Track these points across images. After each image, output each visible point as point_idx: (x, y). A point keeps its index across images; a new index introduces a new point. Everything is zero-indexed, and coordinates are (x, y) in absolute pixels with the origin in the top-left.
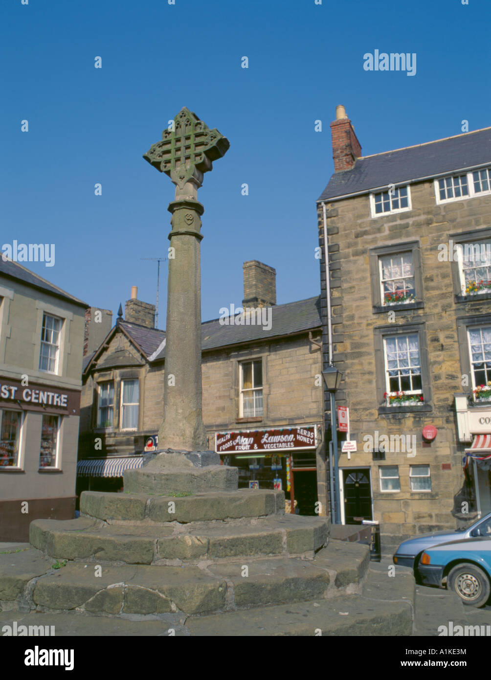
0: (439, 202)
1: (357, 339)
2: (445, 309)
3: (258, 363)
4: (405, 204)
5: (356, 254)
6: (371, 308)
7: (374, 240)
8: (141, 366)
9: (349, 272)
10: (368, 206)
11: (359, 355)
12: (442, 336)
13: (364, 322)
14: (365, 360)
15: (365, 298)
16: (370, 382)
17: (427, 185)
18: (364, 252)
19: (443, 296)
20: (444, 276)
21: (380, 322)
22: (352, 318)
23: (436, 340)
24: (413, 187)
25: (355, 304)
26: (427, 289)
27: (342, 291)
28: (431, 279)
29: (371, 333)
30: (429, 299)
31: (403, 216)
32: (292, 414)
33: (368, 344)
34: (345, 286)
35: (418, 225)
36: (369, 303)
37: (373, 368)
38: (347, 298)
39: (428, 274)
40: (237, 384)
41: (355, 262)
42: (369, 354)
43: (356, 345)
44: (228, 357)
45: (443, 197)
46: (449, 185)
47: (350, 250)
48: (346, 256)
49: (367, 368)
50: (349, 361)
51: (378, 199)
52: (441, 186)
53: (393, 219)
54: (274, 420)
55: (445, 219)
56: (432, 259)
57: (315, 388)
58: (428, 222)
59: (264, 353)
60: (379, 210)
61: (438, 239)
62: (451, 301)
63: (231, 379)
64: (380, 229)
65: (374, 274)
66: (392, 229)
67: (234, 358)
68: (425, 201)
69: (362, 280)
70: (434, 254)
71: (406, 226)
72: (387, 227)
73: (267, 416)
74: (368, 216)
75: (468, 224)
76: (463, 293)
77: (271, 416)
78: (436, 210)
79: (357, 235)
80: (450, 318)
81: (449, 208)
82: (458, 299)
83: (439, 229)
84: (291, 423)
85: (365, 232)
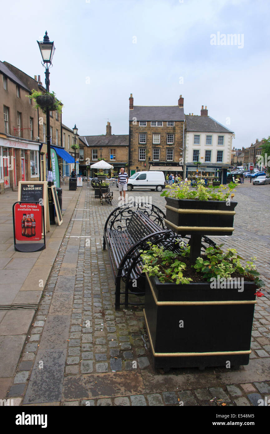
0: (151, 126)
1: (135, 148)
2: (150, 145)
3: (114, 150)
4: (145, 125)
5: (136, 133)
6: (138, 143)
7: (139, 131)
8: (84, 146)
9: (134, 136)
11: (135, 151)
12: (149, 150)
13: (136, 145)
14: (136, 152)
16: (137, 156)
17: (150, 122)
18: (137, 133)
19: (150, 143)
20: (151, 140)
21: (139, 146)
22: (134, 144)
24: (148, 122)
25: (135, 142)
26: (148, 141)
27: (133, 139)
28: (148, 140)
29: (137, 147)
30: (148, 143)
31: (145, 127)
33: (137, 150)
35: (147, 129)
36: (137, 142)
37: (137, 154)
38: (134, 140)
39: (148, 139)
40: (109, 153)
41: (135, 134)
42: (137, 151)
43: (134, 149)
44: (108, 147)
45: (152, 125)
46: (153, 123)
47: (135, 132)
48: (134, 133)
49: (136, 153)
50: (133, 152)
51: (140, 123)
52: (152, 123)
53: (143, 127)
54: (118, 161)
55: (152, 129)
56: (149, 136)
57: (126, 156)
58: (149, 129)
59: (116, 148)
60: (140, 125)
61: (150, 133)
62: (151, 144)
63: (108, 152)
64: (140, 129)
65: (139, 137)
66: (143, 129)
67: (109, 148)
68: (149, 125)
69: (137, 138)
70: (150, 135)
71: (145, 129)
72: (142, 128)
73: (116, 160)
74: (139, 125)
75: (156, 131)
76: (153, 143)
77: (117, 160)
78: (151, 127)
79: (137, 129)
80: (151, 147)
81: (153, 127)
82: (153, 144)
83: (151, 131)
84: (121, 161)
85: (138, 129)
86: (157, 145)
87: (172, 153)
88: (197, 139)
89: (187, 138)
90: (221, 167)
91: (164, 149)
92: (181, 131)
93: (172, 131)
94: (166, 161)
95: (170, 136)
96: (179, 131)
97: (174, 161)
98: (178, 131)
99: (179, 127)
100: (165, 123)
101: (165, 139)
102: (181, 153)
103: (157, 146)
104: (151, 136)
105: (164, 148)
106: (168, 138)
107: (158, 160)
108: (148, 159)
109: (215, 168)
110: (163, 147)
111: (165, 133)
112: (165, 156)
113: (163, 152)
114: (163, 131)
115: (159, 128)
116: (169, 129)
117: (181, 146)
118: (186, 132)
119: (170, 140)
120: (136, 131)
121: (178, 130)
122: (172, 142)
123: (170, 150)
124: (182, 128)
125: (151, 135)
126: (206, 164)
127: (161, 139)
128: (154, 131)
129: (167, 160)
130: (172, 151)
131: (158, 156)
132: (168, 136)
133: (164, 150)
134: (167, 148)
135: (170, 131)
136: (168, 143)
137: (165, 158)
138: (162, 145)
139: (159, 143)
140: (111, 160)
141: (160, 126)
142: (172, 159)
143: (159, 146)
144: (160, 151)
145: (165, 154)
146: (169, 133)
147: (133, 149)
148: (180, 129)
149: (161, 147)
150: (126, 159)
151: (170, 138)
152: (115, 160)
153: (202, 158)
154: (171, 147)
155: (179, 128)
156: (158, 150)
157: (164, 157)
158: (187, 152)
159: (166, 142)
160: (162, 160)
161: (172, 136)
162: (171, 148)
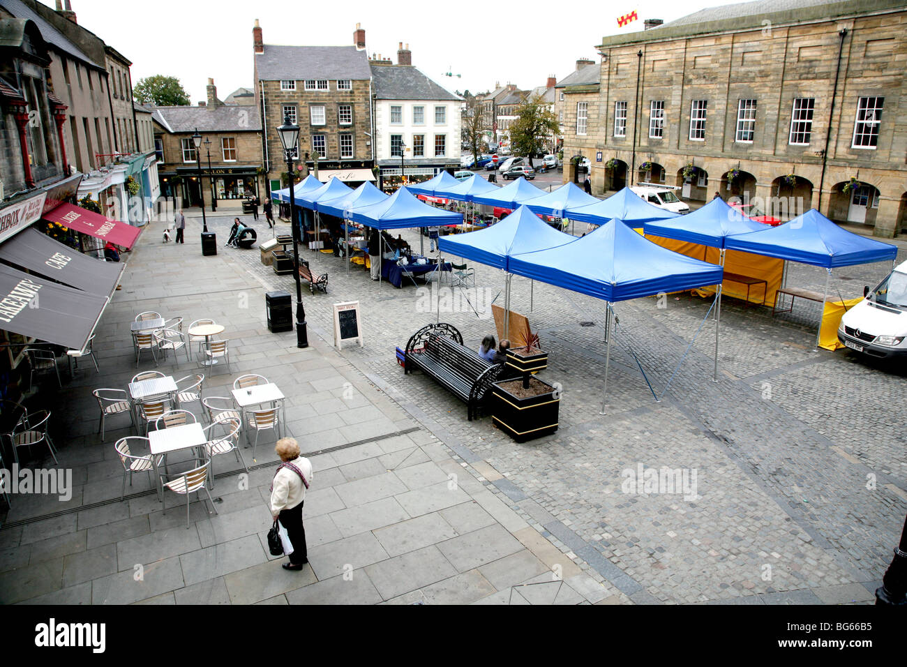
0: (306, 90)
1: (276, 136)
2: (306, 128)
3: (232, 139)
4: (293, 87)
5: (275, 104)
7: (281, 100)
8: (164, 133)
9: (272, 110)
10: (279, 86)
11: (276, 141)
12: (305, 138)
14: (279, 143)
15: (278, 121)
16: (280, 151)
17: (302, 82)
18: (278, 104)
19: (306, 124)
20: (307, 117)
22: (274, 127)
23: (303, 139)
24: (298, 83)
25: (275, 123)
26: (301, 121)
27: (270, 117)
28: (302, 117)
30: (301, 124)
31: (293, 92)
32: (249, 160)
34: (271, 115)
35: (297, 96)
36: (280, 123)
38: (271, 120)
39: (301, 115)
40: (221, 146)
41: (275, 107)
43: (275, 138)
44: (216, 135)
45: (307, 88)
47: (273, 102)
48: (271, 104)
49: (280, 146)
50: (273, 143)
51: (283, 83)
52: (306, 83)
53: (289, 93)
54: (241, 162)
55: (307, 96)
56: (303, 111)
57: (259, 151)
58: (302, 96)
59: (235, 136)
60: (283, 87)
61: (305, 103)
62: (308, 126)
63: (219, 144)
64: (284, 96)
65: (282, 112)
66: (289, 96)
67: (219, 136)
68: (301, 88)
69: (277, 114)
70: (304, 109)
71: (294, 96)
72: (287, 95)
73: (238, 161)
74: (280, 89)
75: (315, 100)
76: (313, 124)
77: (240, 160)
78: (305, 92)
79: (276, 97)
80: (308, 132)
81: (308, 92)
82: (311, 125)
83: (305, 100)
84: (249, 163)
85: (278, 96)
86: (321, 127)
87: (350, 144)
88: (396, 113)
89: (378, 113)
90: (443, 166)
91: (334, 136)
92: (366, 100)
93: (348, 100)
94: (340, 159)
95: (345, 108)
96: (362, 100)
97: (355, 158)
98: (359, 98)
99: (360, 91)
100: (334, 84)
101: (336, 115)
102: (368, 143)
103: (320, 131)
104: (307, 111)
105: (334, 134)
106: (341, 112)
107: (325, 158)
108: (304, 157)
109: (433, 169)
110: (333, 131)
111: (335, 103)
112: (337, 149)
113: (333, 141)
114: (330, 100)
115: (323, 93)
116: (342, 96)
117: (368, 129)
118: (375, 100)
119: (345, 117)
120: (275, 100)
121: (359, 96)
122: (349, 121)
123: (345, 137)
124: (367, 93)
125: (308, 108)
126: (416, 161)
127: (327, 117)
128: (312, 100)
129: (342, 157)
130: (350, 138)
131: (323, 149)
132: (341, 108)
133: (335, 139)
134: (340, 133)
135: (343, 100)
136: (341, 124)
137: (337, 152)
138: (330, 127)
139: (324, 124)
140: (225, 161)
141: (322, 90)
142: (351, 154)
143: (323, 130)
144: (327, 139)
145: (337, 145)
146: (343, 104)
147: (273, 137)
148: (363, 96)
149: (328, 131)
150: (258, 159)
151: (345, 112)
152: (235, 161)
153: (408, 150)
154: (348, 130)
155: (361, 93)
156: (323, 139)
157: (335, 151)
158: (379, 140)
159: (338, 122)
160: (332, 158)
161: (349, 108)
162: (349, 133)
